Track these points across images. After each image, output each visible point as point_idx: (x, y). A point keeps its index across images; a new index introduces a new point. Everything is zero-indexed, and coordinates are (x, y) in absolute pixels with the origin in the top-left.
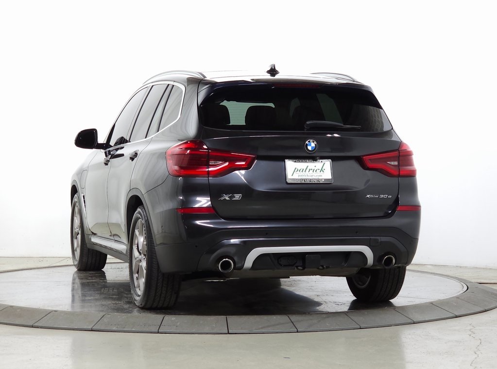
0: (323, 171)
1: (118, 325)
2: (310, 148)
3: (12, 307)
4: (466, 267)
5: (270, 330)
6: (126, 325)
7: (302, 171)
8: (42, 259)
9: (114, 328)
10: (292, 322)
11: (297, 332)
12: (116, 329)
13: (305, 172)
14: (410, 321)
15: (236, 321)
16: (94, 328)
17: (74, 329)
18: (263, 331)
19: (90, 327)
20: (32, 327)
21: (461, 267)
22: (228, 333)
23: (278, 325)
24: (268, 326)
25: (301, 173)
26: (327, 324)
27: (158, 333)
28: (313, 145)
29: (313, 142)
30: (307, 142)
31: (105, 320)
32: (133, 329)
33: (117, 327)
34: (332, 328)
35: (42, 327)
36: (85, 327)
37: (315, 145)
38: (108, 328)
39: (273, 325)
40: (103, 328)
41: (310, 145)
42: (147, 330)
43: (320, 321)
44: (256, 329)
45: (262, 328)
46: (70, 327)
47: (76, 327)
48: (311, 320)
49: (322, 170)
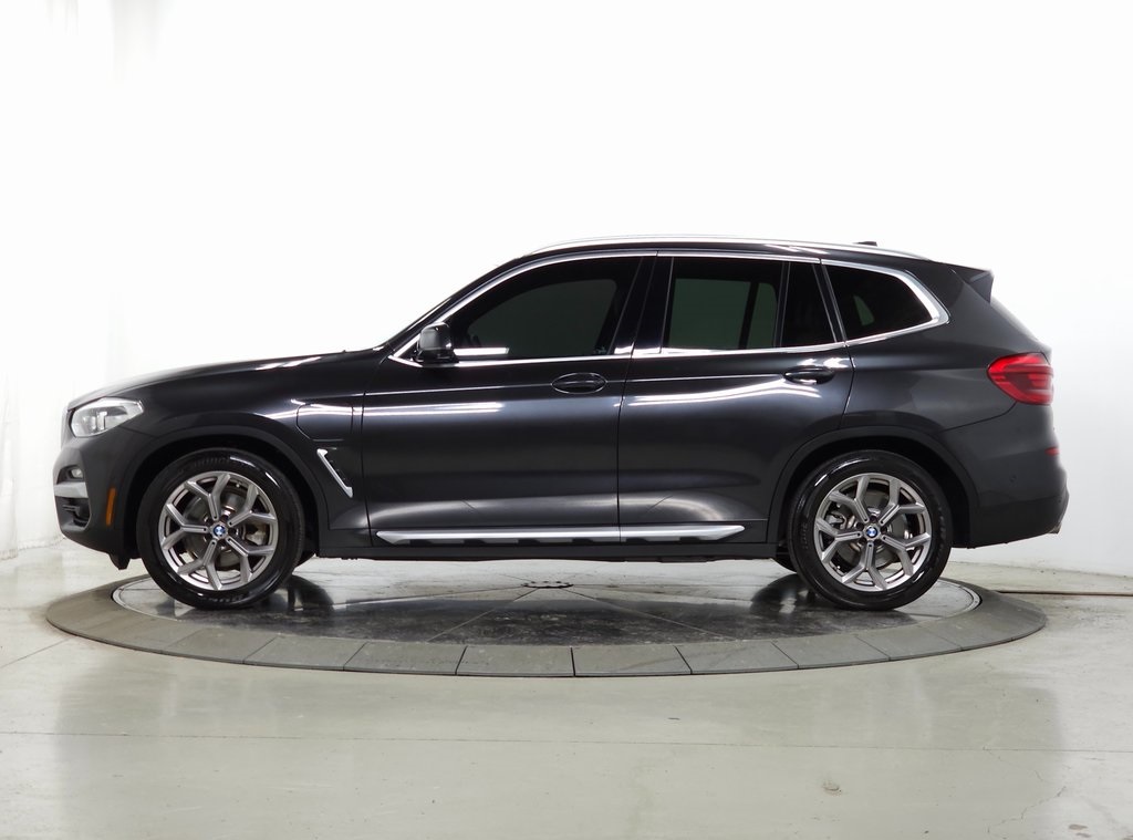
1: (389, 661)
4: (977, 564)
9: (382, 667)
14: (882, 657)
15: (587, 655)
16: (348, 666)
17: (313, 668)
18: (645, 670)
19: (340, 665)
20: (244, 663)
21: (968, 564)
24: (643, 664)
26: (743, 661)
27: (456, 675)
31: (367, 652)
32: (414, 669)
34: (751, 667)
35: (259, 664)
36: (333, 664)
38: (370, 667)
40: (363, 666)
42: (438, 670)
44: (621, 669)
45: (632, 668)
46: (307, 664)
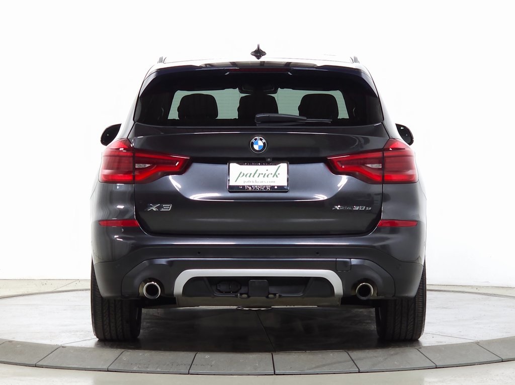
0: (277, 176)
2: (256, 147)
3: (10, 342)
5: (325, 369)
6: (149, 365)
7: (249, 177)
8: (45, 282)
9: (135, 369)
10: (353, 361)
11: (359, 372)
12: (138, 369)
13: (253, 177)
15: (284, 359)
16: (111, 368)
18: (317, 371)
19: (105, 367)
20: (35, 366)
22: (275, 374)
23: (335, 363)
24: (324, 365)
25: (248, 179)
26: (396, 363)
27: (189, 374)
28: (261, 143)
29: (261, 140)
30: (253, 140)
32: (158, 370)
33: (139, 367)
34: (402, 367)
35: (47, 367)
36: (100, 367)
37: (264, 143)
39: (329, 364)
40: (121, 368)
41: (257, 144)
42: (175, 370)
43: (386, 359)
44: (308, 369)
45: (315, 368)
47: (89, 367)
48: (376, 357)
49: (275, 175)
